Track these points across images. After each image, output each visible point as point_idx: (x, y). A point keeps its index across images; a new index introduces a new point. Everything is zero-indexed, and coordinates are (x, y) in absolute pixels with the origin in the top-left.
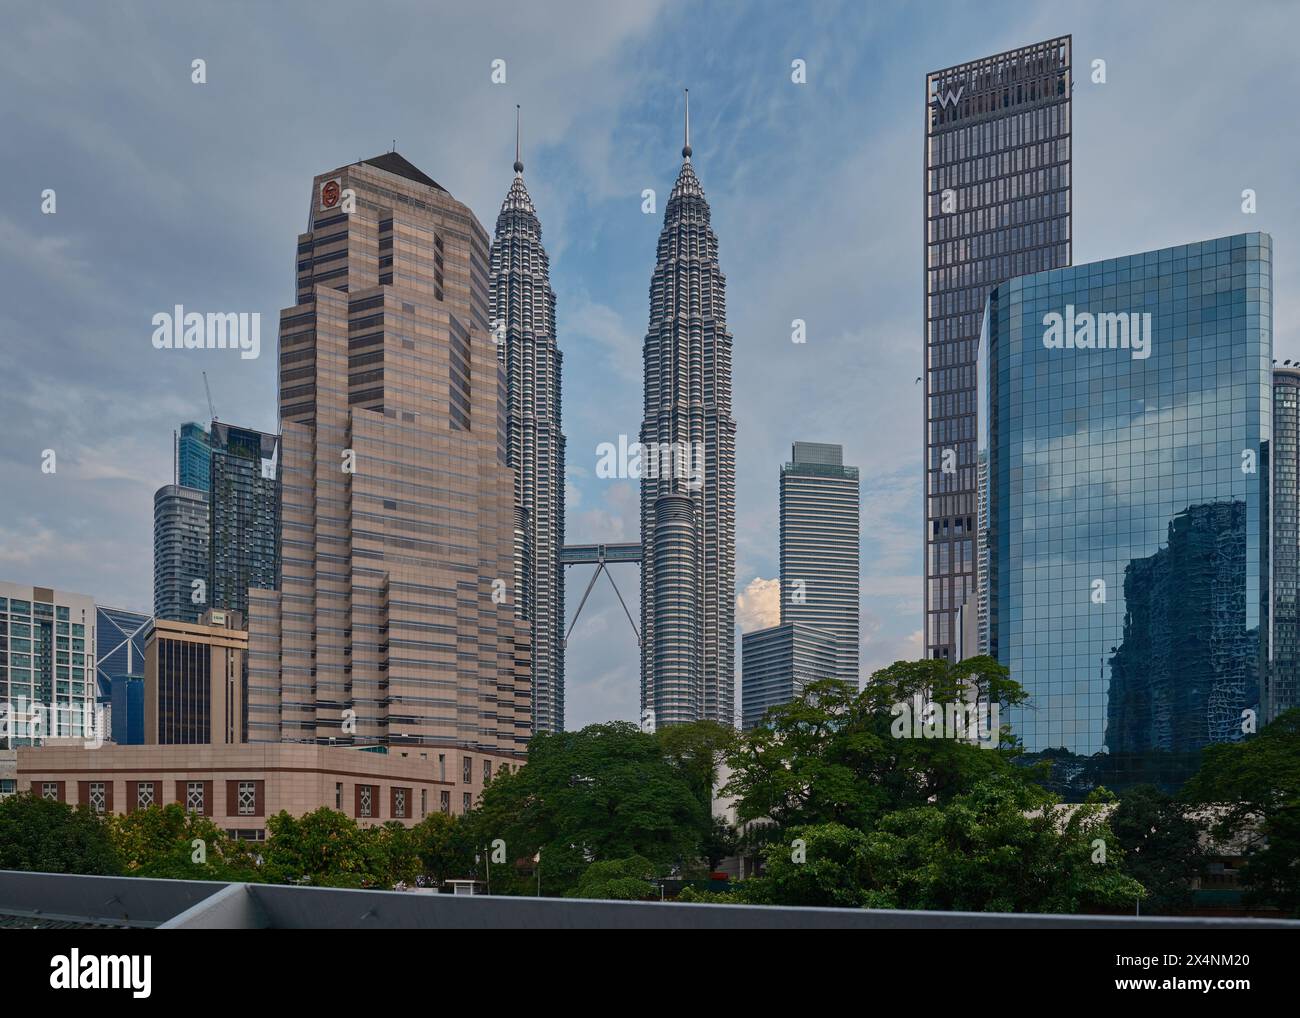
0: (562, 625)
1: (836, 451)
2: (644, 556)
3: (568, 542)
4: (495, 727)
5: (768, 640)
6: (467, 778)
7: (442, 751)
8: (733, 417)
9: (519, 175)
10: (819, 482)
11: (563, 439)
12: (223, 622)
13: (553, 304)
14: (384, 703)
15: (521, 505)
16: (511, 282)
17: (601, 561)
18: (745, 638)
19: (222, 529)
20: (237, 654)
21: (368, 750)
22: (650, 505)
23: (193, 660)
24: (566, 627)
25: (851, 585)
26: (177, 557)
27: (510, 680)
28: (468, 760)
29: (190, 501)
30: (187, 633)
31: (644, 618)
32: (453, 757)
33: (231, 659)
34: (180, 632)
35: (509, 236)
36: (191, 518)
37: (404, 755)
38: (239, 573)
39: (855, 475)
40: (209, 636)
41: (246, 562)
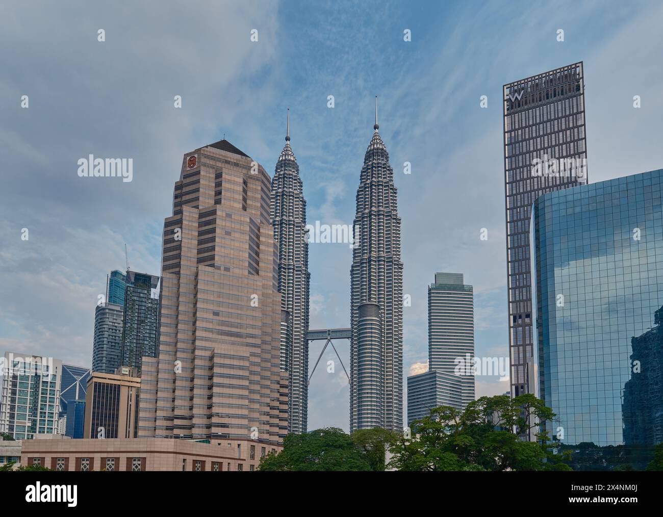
0: (307, 373)
1: (460, 277)
2: (352, 335)
3: (311, 328)
4: (268, 429)
6: (252, 457)
7: (239, 442)
8: (402, 261)
9: (288, 142)
10: (450, 294)
11: (309, 274)
12: (127, 373)
13: (305, 206)
14: (210, 417)
15: (286, 309)
16: (283, 195)
18: (409, 379)
19: (129, 325)
20: (134, 389)
21: (200, 441)
22: (356, 308)
23: (111, 393)
24: (309, 374)
26: (105, 339)
27: (276, 404)
28: (253, 447)
29: (114, 310)
30: (109, 379)
31: (352, 369)
32: (245, 445)
33: (131, 392)
34: (105, 378)
35: (282, 173)
36: (114, 319)
37: (219, 444)
38: (136, 347)
39: (470, 289)
40: (120, 380)
41: (141, 342)
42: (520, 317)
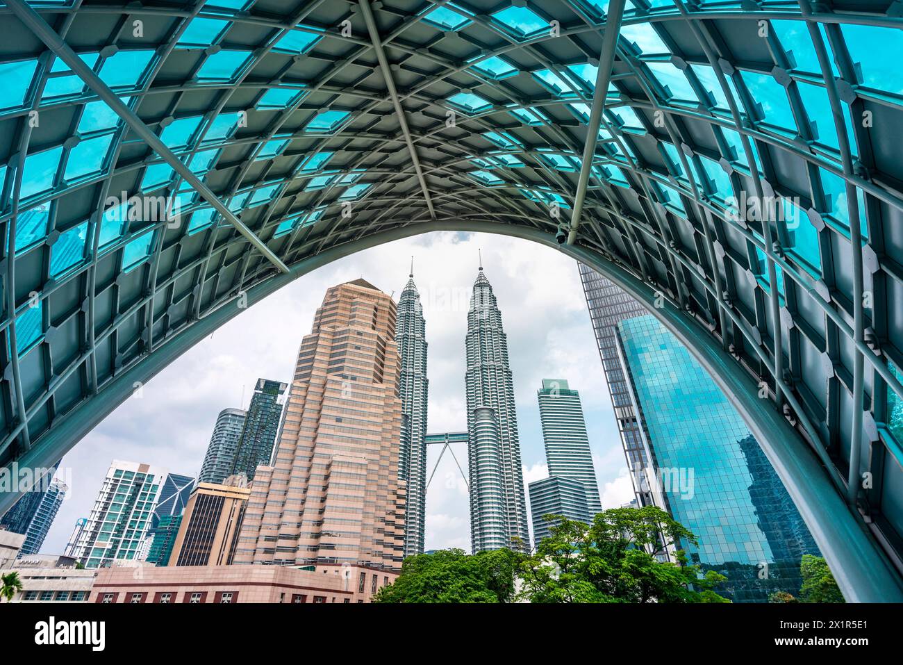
0: (424, 479)
1: (566, 382)
2: (469, 439)
3: (429, 432)
4: (381, 550)
5: (544, 487)
6: (362, 589)
7: (348, 569)
11: (428, 381)
12: (236, 483)
14: (317, 536)
15: (405, 413)
17: (447, 442)
18: (530, 486)
19: (249, 430)
20: (239, 503)
21: (304, 569)
22: (471, 412)
23: (213, 507)
24: (427, 481)
25: (586, 453)
26: (221, 446)
27: (392, 518)
28: (363, 574)
29: (236, 416)
30: (214, 490)
31: (471, 475)
32: (354, 573)
33: (235, 506)
34: (211, 490)
36: (235, 425)
37: (325, 572)
38: (251, 454)
39: (576, 394)
40: (226, 491)
41: (258, 448)
42: (627, 421)
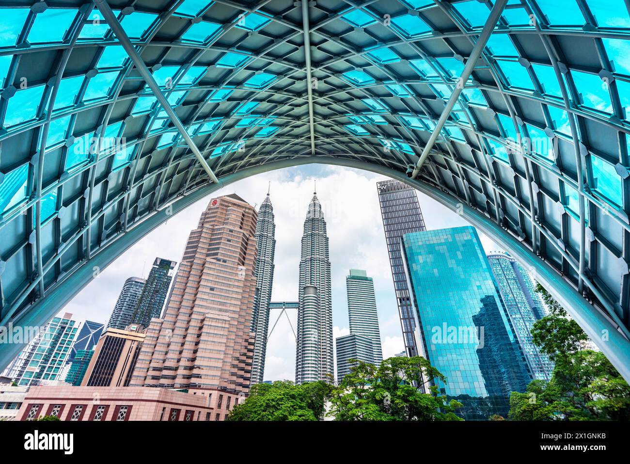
0: (267, 333)
2: (299, 306)
4: (235, 380)
5: (346, 341)
6: (219, 406)
7: (211, 392)
10: (360, 282)
12: (135, 329)
14: (191, 368)
17: (284, 307)
18: (337, 339)
19: (147, 293)
20: (136, 343)
21: (180, 391)
22: (302, 288)
23: (117, 346)
24: (268, 334)
25: (375, 319)
26: (128, 298)
27: (244, 358)
28: (221, 396)
29: (138, 282)
30: (119, 334)
31: (298, 331)
32: (215, 394)
33: (133, 345)
34: (117, 333)
36: (136, 288)
37: (195, 393)
38: (147, 309)
40: (127, 335)
41: (152, 306)
42: (403, 300)
